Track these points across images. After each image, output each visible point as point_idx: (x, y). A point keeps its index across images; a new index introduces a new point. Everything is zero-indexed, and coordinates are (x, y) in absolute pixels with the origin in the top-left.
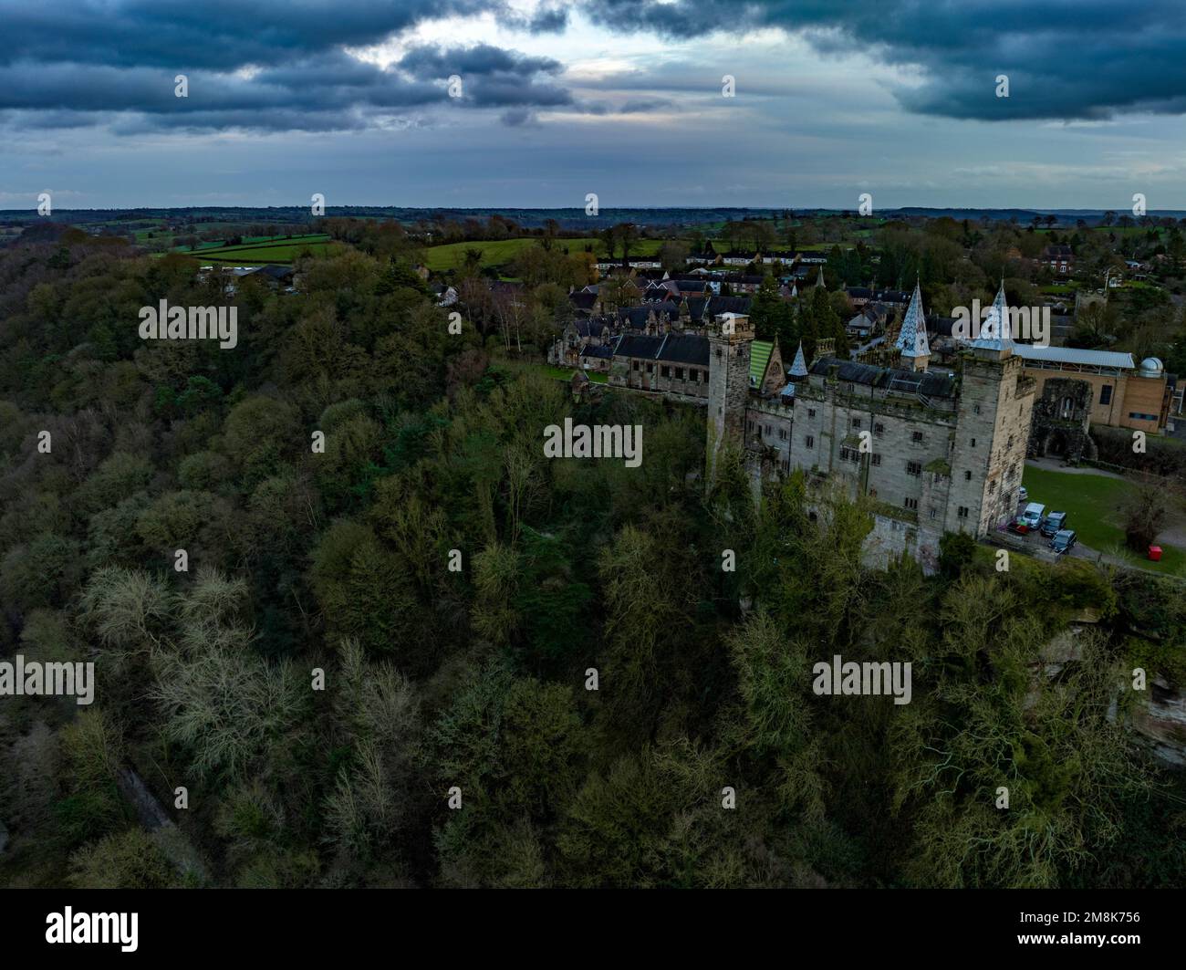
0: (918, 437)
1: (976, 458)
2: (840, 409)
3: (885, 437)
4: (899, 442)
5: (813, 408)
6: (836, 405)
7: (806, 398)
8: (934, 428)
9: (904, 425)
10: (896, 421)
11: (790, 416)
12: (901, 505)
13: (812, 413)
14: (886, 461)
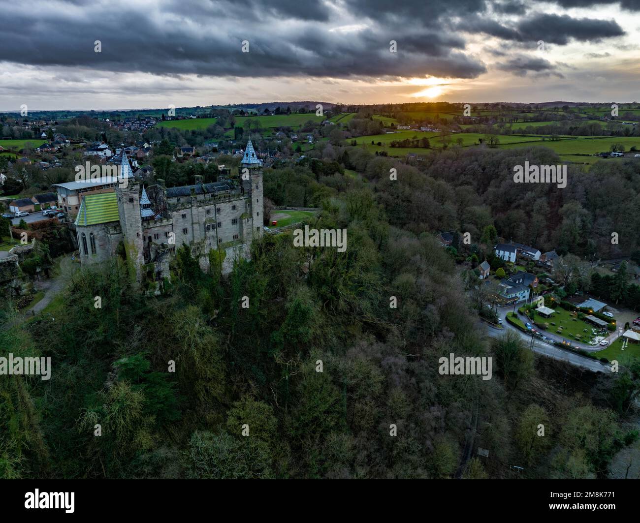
0: (234, 207)
1: (259, 206)
2: (200, 208)
3: (222, 213)
4: (227, 213)
5: (184, 213)
6: (198, 207)
7: (179, 210)
8: (240, 201)
9: (228, 204)
10: (225, 204)
11: (171, 223)
12: (232, 239)
13: (184, 216)
14: (224, 224)
